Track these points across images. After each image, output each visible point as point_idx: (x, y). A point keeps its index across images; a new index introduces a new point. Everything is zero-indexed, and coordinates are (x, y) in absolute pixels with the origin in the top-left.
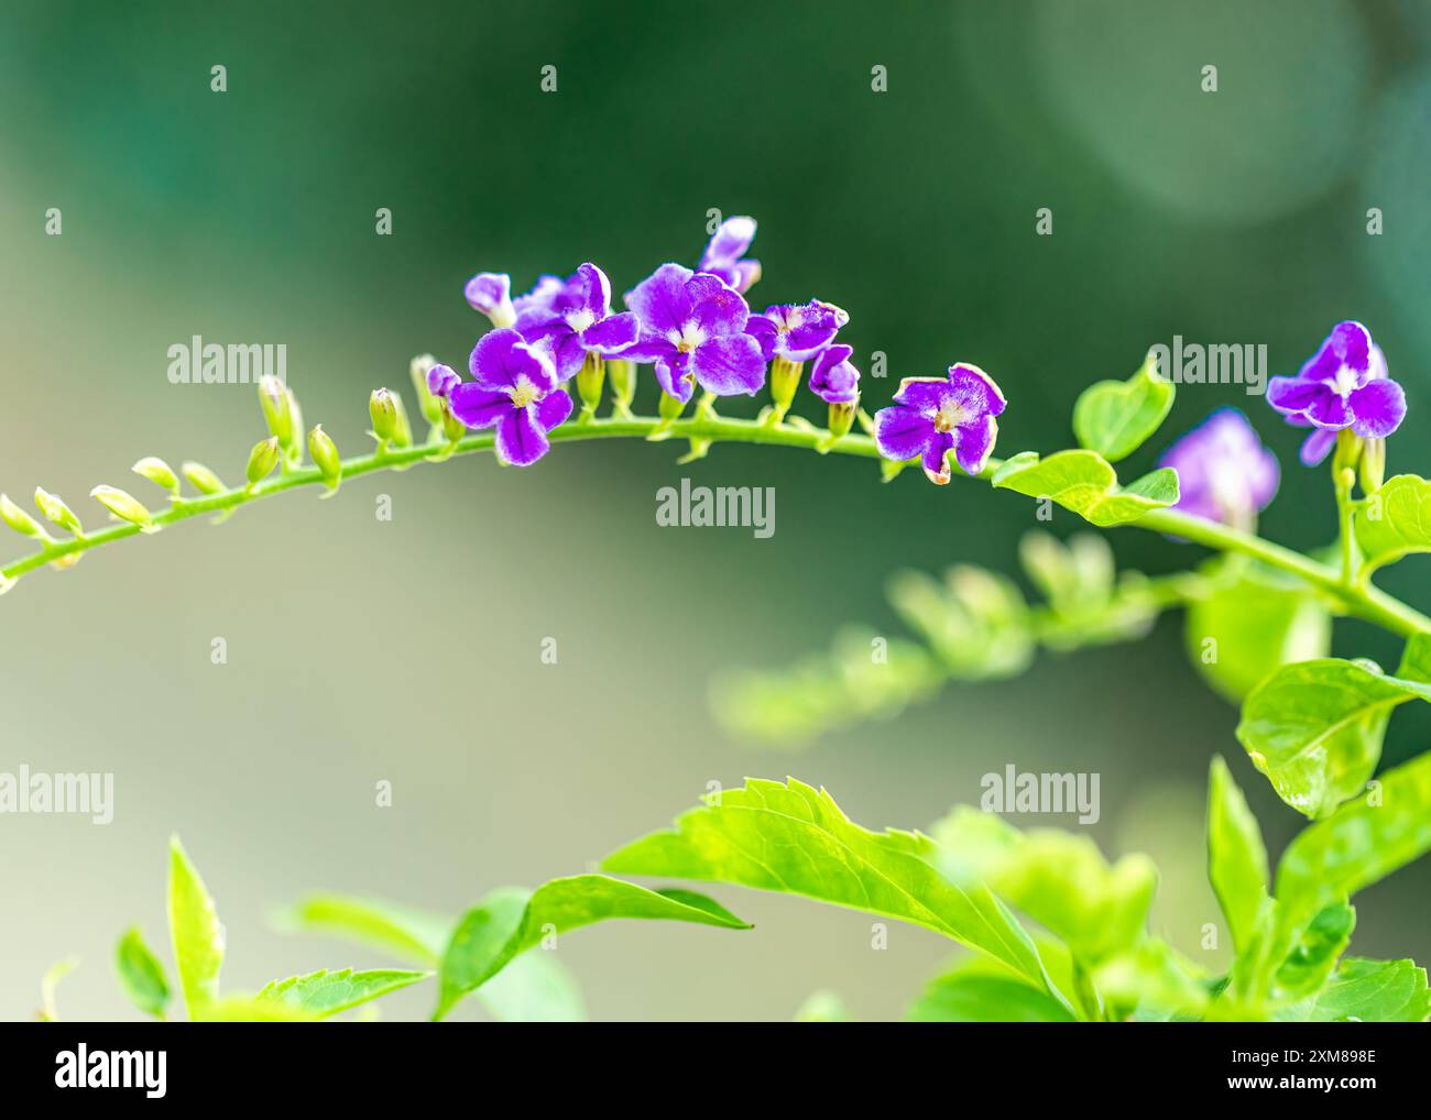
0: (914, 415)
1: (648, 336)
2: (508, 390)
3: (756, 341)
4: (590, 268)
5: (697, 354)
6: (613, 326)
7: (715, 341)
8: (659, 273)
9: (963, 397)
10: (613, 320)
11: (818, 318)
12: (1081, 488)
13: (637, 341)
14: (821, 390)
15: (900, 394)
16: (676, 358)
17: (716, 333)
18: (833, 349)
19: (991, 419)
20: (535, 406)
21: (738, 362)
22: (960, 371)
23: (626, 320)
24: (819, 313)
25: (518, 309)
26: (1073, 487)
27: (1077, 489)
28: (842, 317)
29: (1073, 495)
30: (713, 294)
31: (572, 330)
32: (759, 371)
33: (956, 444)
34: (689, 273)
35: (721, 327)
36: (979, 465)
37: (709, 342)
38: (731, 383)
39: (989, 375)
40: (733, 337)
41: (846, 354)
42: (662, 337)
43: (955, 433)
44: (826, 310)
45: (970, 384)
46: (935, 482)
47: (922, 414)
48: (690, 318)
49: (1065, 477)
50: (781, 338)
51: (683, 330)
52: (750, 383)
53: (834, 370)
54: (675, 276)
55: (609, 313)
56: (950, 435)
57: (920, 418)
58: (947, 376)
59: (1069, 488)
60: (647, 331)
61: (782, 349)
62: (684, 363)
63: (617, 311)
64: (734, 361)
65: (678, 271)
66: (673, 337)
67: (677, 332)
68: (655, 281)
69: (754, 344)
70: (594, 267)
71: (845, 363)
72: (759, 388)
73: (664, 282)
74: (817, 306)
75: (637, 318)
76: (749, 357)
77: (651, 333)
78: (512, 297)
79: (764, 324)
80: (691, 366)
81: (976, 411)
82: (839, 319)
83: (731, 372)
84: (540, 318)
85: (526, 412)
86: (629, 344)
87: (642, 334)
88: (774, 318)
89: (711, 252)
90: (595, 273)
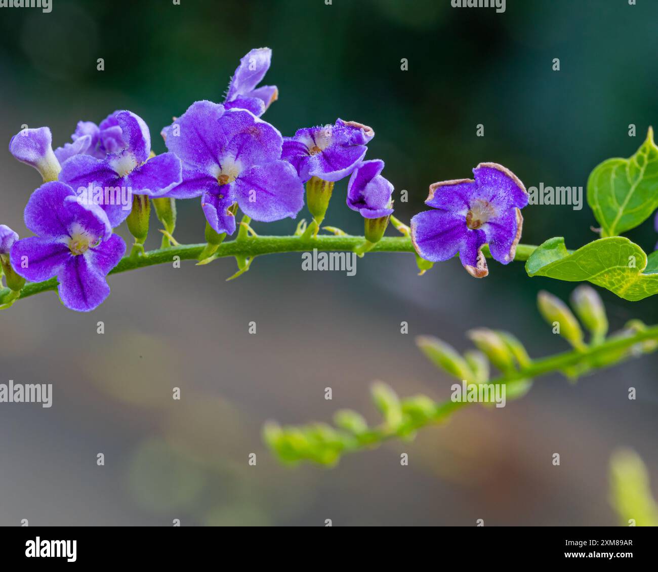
0: (447, 216)
1: (189, 172)
2: (63, 240)
3: (291, 165)
4: (128, 115)
5: (237, 184)
6: (156, 168)
7: (253, 171)
8: (191, 110)
9: (491, 195)
10: (154, 162)
11: (347, 136)
12: (614, 270)
13: (181, 181)
14: (360, 208)
15: (430, 199)
16: (218, 191)
17: (253, 163)
18: (365, 165)
19: (517, 210)
20: (92, 253)
21: (276, 188)
22: (484, 170)
23: (168, 160)
24: (347, 131)
25: (62, 158)
26: (607, 270)
27: (610, 271)
28: (369, 133)
29: (607, 278)
30: (246, 125)
31: (117, 174)
32: (298, 193)
33: (488, 239)
34: (220, 109)
35: (257, 156)
36: (510, 255)
37: (247, 171)
38: (273, 209)
39: (511, 170)
40: (269, 164)
41: (378, 169)
42: (202, 172)
43: (486, 229)
44: (353, 127)
45: (495, 181)
46: (476, 277)
47: (454, 215)
48: (226, 151)
49: (598, 261)
50: (315, 159)
51: (221, 163)
52: (291, 206)
53: (370, 186)
54: (207, 112)
55: (151, 155)
56: (483, 232)
57: (453, 220)
58: (472, 176)
59: (603, 272)
60: (187, 168)
61: (317, 171)
62: (226, 195)
63: (157, 153)
64: (273, 187)
65: (209, 107)
66: (213, 170)
67: (216, 165)
68: (188, 118)
69: (290, 168)
70: (133, 114)
71: (379, 177)
72: (300, 209)
73: (196, 119)
74: (343, 125)
75: (177, 157)
76: (287, 182)
77: (191, 169)
78: (54, 148)
79: (296, 148)
80: (233, 196)
81: (504, 206)
82: (366, 136)
83: (272, 198)
84: (84, 164)
85: (84, 260)
86: (175, 184)
87: (184, 171)
88: (304, 140)
89: (235, 83)
90: (134, 119)
